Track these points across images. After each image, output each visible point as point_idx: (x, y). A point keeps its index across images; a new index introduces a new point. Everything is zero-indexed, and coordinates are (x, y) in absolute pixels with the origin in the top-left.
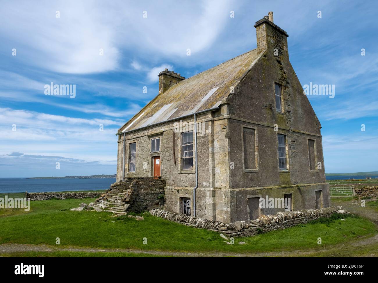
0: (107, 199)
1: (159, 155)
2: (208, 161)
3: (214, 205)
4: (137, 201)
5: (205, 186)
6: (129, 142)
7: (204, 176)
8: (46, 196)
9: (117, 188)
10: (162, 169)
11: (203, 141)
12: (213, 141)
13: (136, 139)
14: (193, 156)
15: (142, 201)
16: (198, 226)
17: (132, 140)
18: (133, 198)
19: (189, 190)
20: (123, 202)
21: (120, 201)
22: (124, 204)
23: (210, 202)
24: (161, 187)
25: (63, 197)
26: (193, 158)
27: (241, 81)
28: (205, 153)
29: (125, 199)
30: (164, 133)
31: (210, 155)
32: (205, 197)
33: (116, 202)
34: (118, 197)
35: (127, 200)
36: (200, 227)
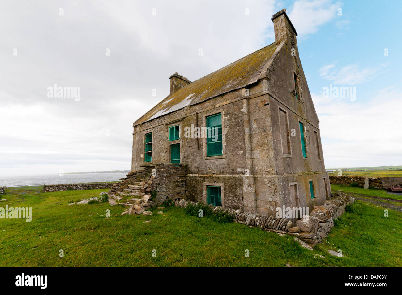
0: (122, 189)
1: (179, 142)
2: (244, 143)
3: (256, 194)
4: (159, 191)
5: (240, 172)
6: (145, 133)
7: (238, 161)
8: (64, 187)
9: (134, 177)
10: (183, 156)
11: (236, 122)
12: (249, 121)
13: (152, 129)
14: (222, 140)
15: (164, 191)
16: (250, 224)
17: (148, 130)
18: (154, 188)
19: (219, 177)
20: (143, 192)
21: (139, 191)
22: (144, 195)
23: (250, 191)
24: (183, 175)
25: (80, 187)
26: (222, 142)
27: (274, 60)
28: (239, 135)
29: (146, 188)
30: (185, 119)
31: (247, 137)
32: (241, 185)
33: (133, 192)
34: (135, 187)
35: (148, 190)
36: (254, 226)
